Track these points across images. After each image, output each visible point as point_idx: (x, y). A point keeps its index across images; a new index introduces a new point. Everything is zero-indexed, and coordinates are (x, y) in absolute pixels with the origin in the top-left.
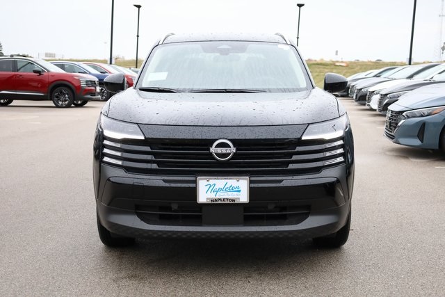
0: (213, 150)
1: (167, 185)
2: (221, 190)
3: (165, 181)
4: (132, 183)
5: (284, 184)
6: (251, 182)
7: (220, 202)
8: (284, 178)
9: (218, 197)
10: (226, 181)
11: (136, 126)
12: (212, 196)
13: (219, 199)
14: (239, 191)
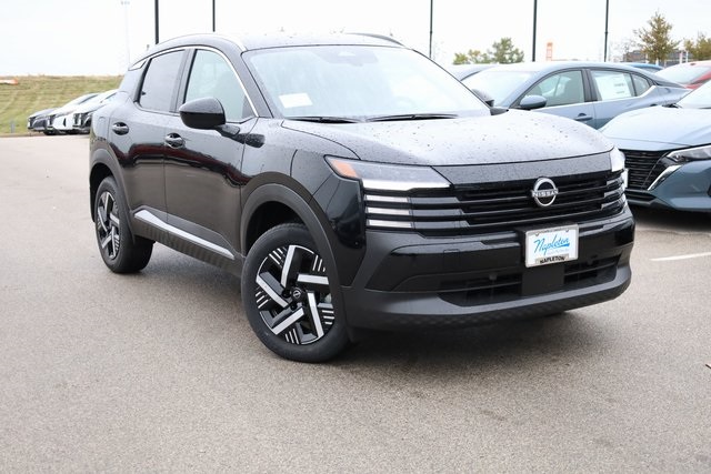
0: (536, 193)
1: (489, 247)
2: (550, 245)
3: (485, 242)
4: (441, 251)
5: (605, 228)
6: (581, 230)
7: (549, 262)
8: (603, 222)
9: (547, 256)
10: (555, 233)
11: (430, 169)
12: (541, 255)
13: (549, 259)
14: (568, 245)
